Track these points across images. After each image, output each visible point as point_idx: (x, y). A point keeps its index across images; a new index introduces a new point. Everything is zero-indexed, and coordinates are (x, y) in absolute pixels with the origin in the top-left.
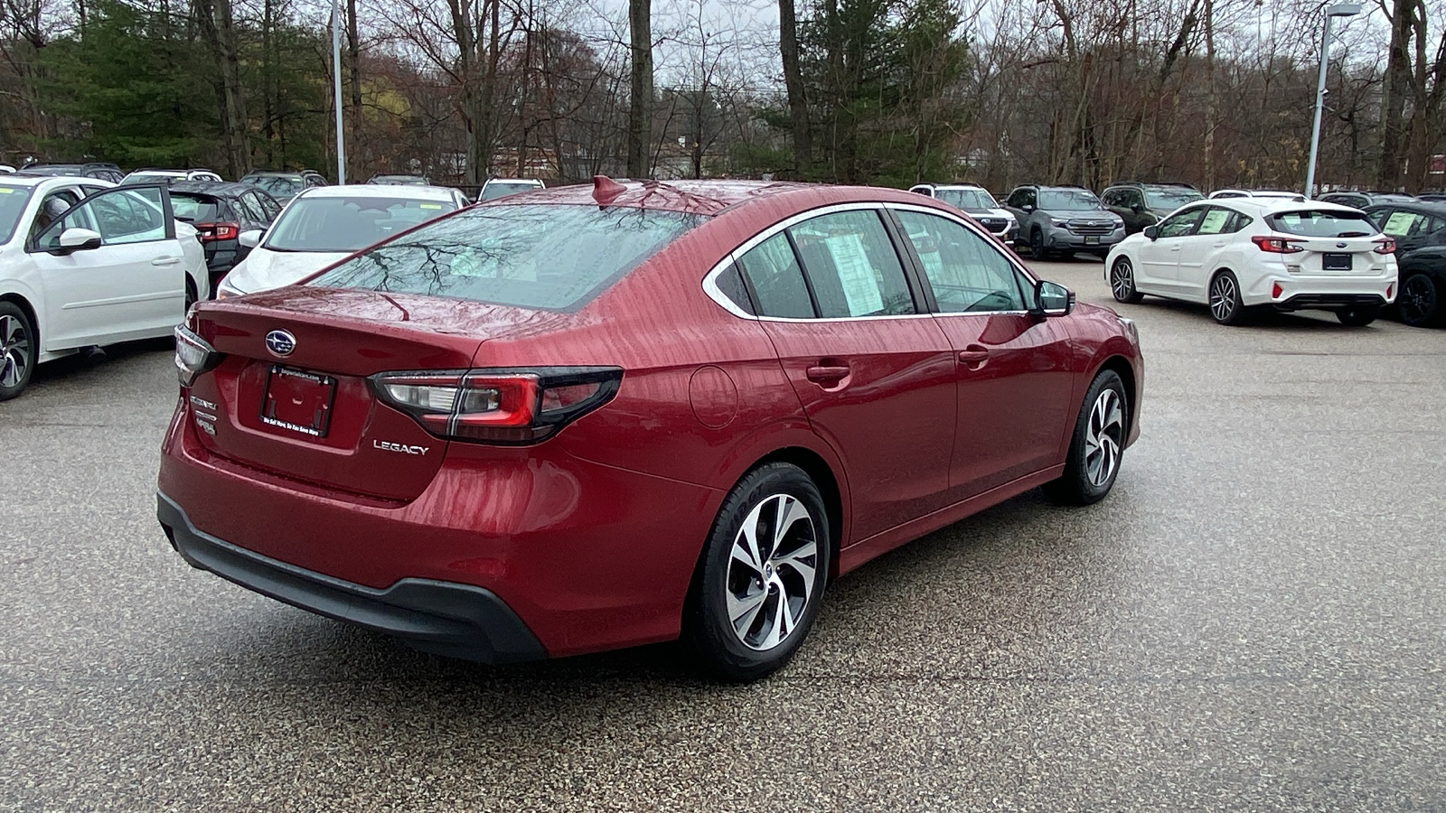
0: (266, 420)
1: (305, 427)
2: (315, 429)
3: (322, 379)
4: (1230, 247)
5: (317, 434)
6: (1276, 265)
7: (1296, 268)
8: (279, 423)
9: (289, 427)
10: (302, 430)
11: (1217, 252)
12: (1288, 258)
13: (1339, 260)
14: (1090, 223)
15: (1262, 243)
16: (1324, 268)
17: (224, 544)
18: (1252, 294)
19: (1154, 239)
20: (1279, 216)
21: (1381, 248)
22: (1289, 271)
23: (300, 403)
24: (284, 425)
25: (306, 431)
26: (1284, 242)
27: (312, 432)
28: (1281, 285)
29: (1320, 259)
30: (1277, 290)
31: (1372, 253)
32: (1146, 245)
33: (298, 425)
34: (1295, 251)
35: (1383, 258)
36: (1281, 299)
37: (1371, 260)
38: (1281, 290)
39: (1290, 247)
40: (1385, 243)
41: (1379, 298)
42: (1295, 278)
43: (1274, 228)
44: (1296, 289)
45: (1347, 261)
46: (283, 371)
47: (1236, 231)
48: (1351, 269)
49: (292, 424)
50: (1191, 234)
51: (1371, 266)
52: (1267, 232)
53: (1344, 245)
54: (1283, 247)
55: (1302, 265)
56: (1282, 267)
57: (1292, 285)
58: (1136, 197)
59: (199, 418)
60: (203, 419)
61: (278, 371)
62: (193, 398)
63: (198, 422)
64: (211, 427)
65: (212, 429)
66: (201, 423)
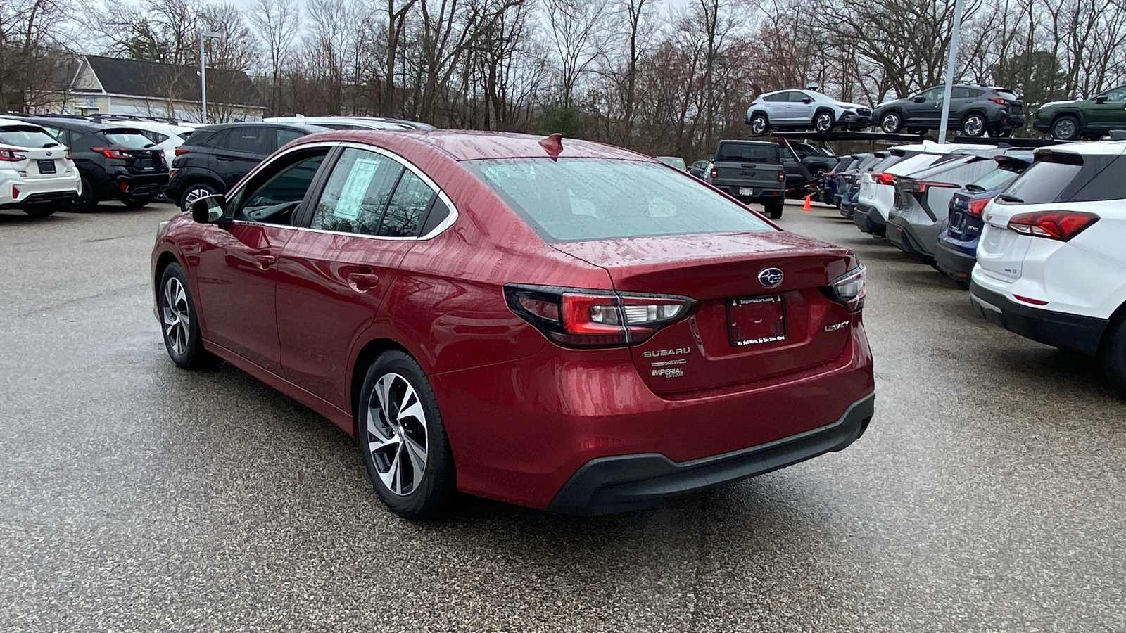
0: (739, 343)
1: (773, 337)
2: (780, 336)
3: (776, 299)
5: (783, 338)
6: (10, 171)
7: (24, 174)
8: (751, 342)
9: (761, 341)
10: (771, 339)
12: (16, 165)
13: (47, 166)
16: (41, 173)
17: (720, 457)
21: (66, 156)
22: (20, 176)
23: (760, 321)
24: (756, 341)
25: (775, 339)
26: (11, 152)
27: (779, 338)
28: (17, 187)
29: (37, 165)
30: (16, 193)
31: (65, 159)
33: (767, 337)
34: (20, 159)
35: (70, 163)
36: (19, 199)
37: (63, 164)
38: (18, 192)
39: (16, 156)
41: (75, 193)
42: (25, 181)
44: (29, 190)
45: (51, 166)
46: (742, 302)
48: (55, 172)
49: (762, 338)
51: (64, 169)
53: (49, 154)
54: (11, 156)
55: (27, 171)
56: (14, 173)
57: (24, 188)
59: (657, 368)
60: (665, 367)
61: (738, 303)
62: (647, 354)
63: (654, 373)
64: (678, 371)
65: (679, 372)
66: (660, 372)
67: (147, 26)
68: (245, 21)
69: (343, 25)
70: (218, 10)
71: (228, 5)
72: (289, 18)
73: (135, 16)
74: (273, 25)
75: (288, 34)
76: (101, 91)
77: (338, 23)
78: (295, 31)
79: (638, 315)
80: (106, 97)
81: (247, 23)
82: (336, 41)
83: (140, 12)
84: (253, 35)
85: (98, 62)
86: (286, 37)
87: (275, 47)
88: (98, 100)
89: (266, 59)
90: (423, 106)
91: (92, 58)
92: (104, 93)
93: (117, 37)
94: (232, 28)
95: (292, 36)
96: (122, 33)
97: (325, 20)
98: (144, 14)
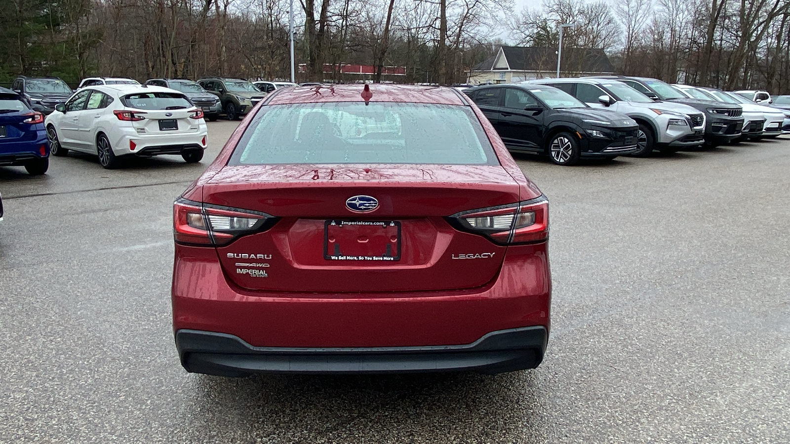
0: (334, 258)
1: (377, 256)
4: (102, 118)
5: (390, 259)
6: (129, 129)
7: (141, 130)
8: (349, 258)
9: (361, 258)
10: (375, 258)
11: (97, 120)
12: (135, 124)
13: (168, 124)
14: (203, 99)
15: (119, 115)
16: (161, 129)
18: (118, 148)
19: (64, 112)
20: (128, 97)
21: (194, 115)
22: (138, 132)
24: (355, 258)
25: (379, 258)
26: (132, 114)
27: (385, 258)
28: (134, 142)
29: (157, 124)
30: (133, 146)
31: (189, 118)
32: (60, 117)
33: (370, 256)
34: (140, 119)
35: (197, 122)
36: (136, 151)
37: (189, 123)
38: (135, 145)
39: (136, 117)
40: (197, 112)
42: (143, 136)
43: (125, 105)
44: (144, 144)
45: (174, 124)
46: (344, 223)
47: (106, 107)
48: (177, 129)
49: (364, 256)
50: (83, 109)
51: (189, 127)
52: (122, 108)
53: (170, 115)
54: (132, 117)
55: (146, 128)
56: (132, 130)
57: (142, 141)
58: (219, 85)
59: (241, 268)
60: (248, 268)
61: (338, 223)
62: (230, 255)
63: (238, 271)
64: (261, 272)
65: (263, 273)
66: (244, 271)
67: (546, 23)
68: (611, 13)
69: (685, 7)
70: (594, 7)
71: (601, 2)
72: (644, 7)
73: (538, 17)
74: (631, 13)
75: (641, 18)
76: (507, 69)
77: (681, 6)
78: (647, 15)
79: (221, 223)
80: (510, 72)
81: (613, 14)
82: (678, 19)
83: (542, 15)
84: (616, 22)
85: (508, 50)
86: (640, 21)
87: (631, 29)
88: (506, 74)
89: (624, 38)
90: (733, 64)
91: (506, 48)
92: (509, 70)
93: (527, 33)
94: (602, 18)
95: (644, 19)
96: (530, 30)
97: (670, 5)
98: (545, 16)
